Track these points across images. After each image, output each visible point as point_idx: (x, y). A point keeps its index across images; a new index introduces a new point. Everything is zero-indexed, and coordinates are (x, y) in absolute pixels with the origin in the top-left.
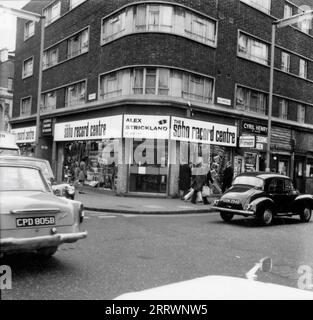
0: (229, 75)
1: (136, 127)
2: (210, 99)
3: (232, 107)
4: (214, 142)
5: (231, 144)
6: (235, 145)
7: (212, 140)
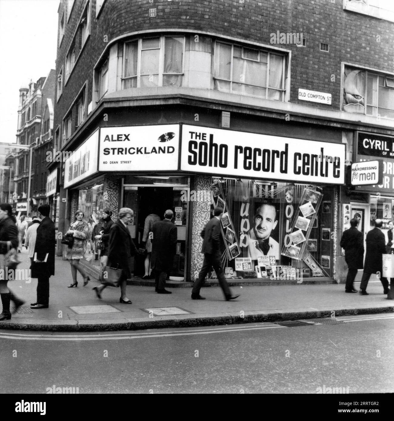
0: (325, 46)
1: (120, 151)
2: (282, 92)
3: (334, 106)
4: (291, 175)
5: (330, 179)
6: (341, 180)
7: (284, 171)
